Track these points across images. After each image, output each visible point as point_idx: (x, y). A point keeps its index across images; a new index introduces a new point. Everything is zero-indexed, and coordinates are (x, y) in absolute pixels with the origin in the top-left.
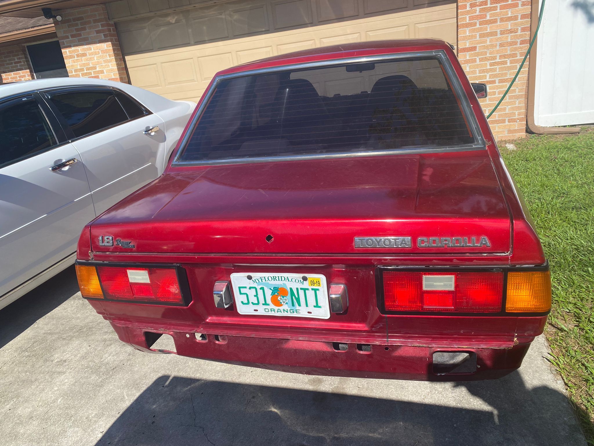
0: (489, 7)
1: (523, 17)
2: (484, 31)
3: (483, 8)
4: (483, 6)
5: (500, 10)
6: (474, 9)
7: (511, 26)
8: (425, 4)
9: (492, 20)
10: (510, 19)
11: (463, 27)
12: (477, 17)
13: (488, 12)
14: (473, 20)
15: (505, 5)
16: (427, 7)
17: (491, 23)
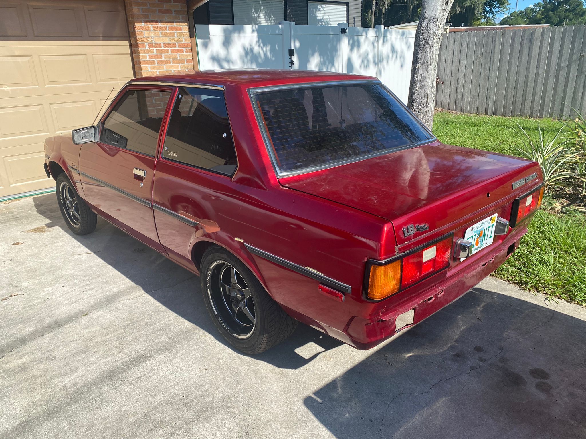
0: (163, 49)
1: (188, 61)
2: (162, 69)
3: (158, 49)
4: (158, 47)
5: (171, 53)
6: (152, 49)
7: (181, 67)
8: (99, 37)
9: (166, 60)
10: (179, 62)
11: (145, 64)
12: (156, 57)
13: (163, 54)
14: (152, 59)
15: (174, 49)
16: (103, 40)
17: (166, 63)
